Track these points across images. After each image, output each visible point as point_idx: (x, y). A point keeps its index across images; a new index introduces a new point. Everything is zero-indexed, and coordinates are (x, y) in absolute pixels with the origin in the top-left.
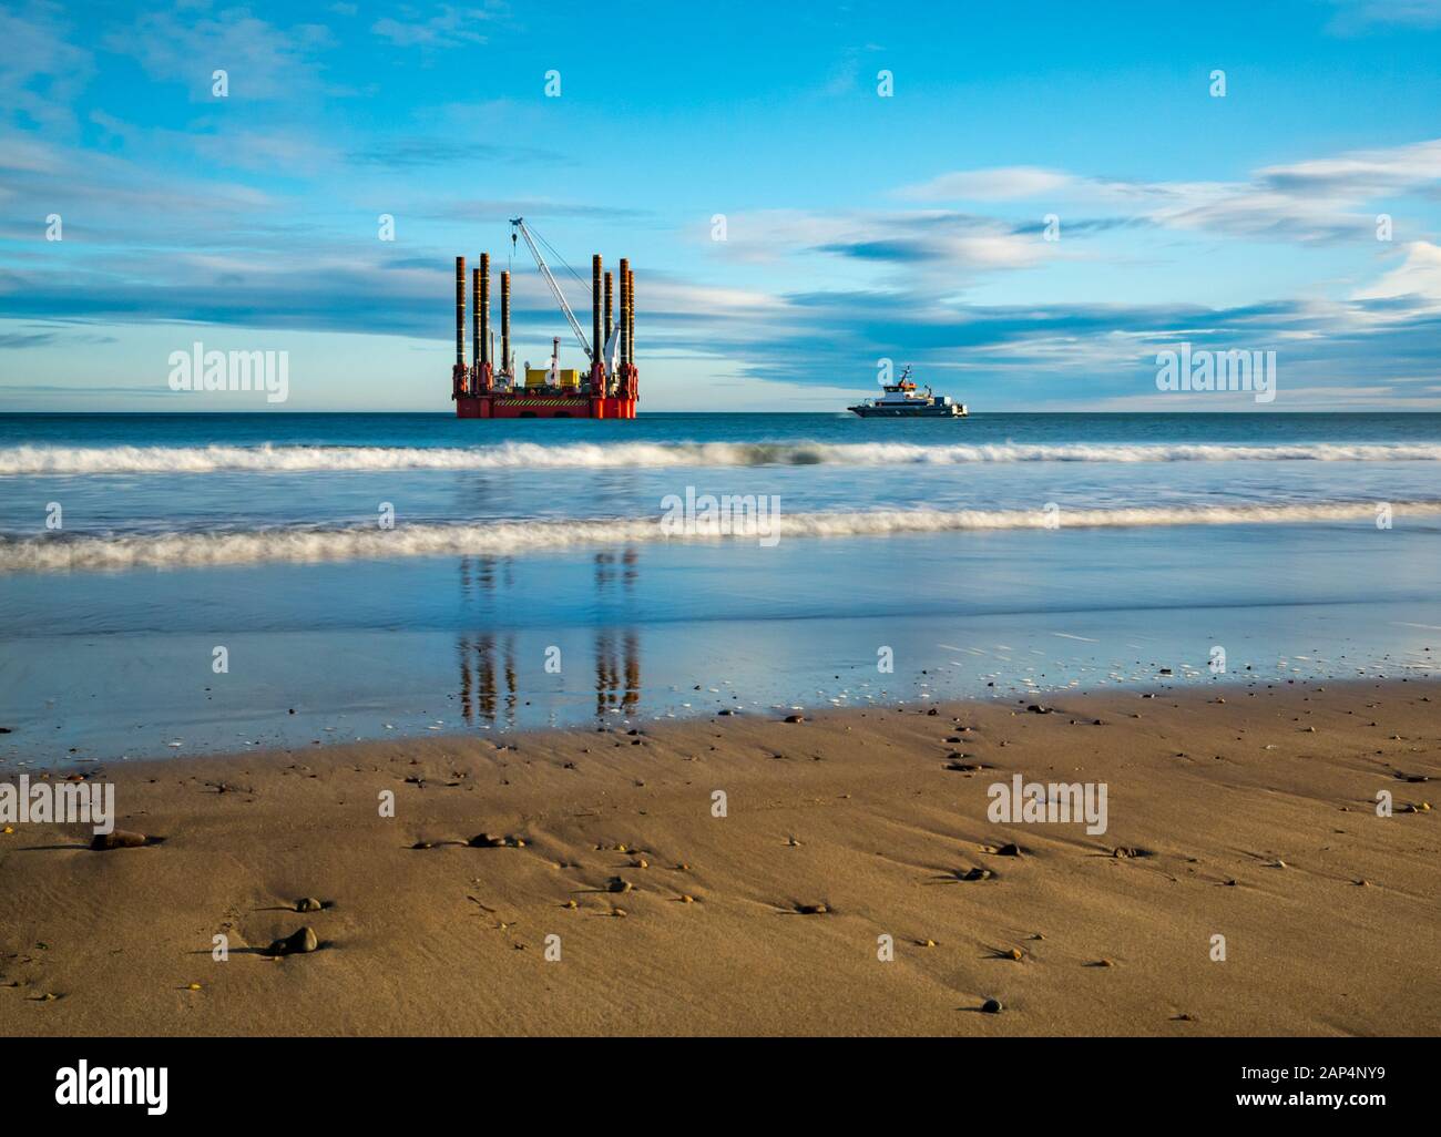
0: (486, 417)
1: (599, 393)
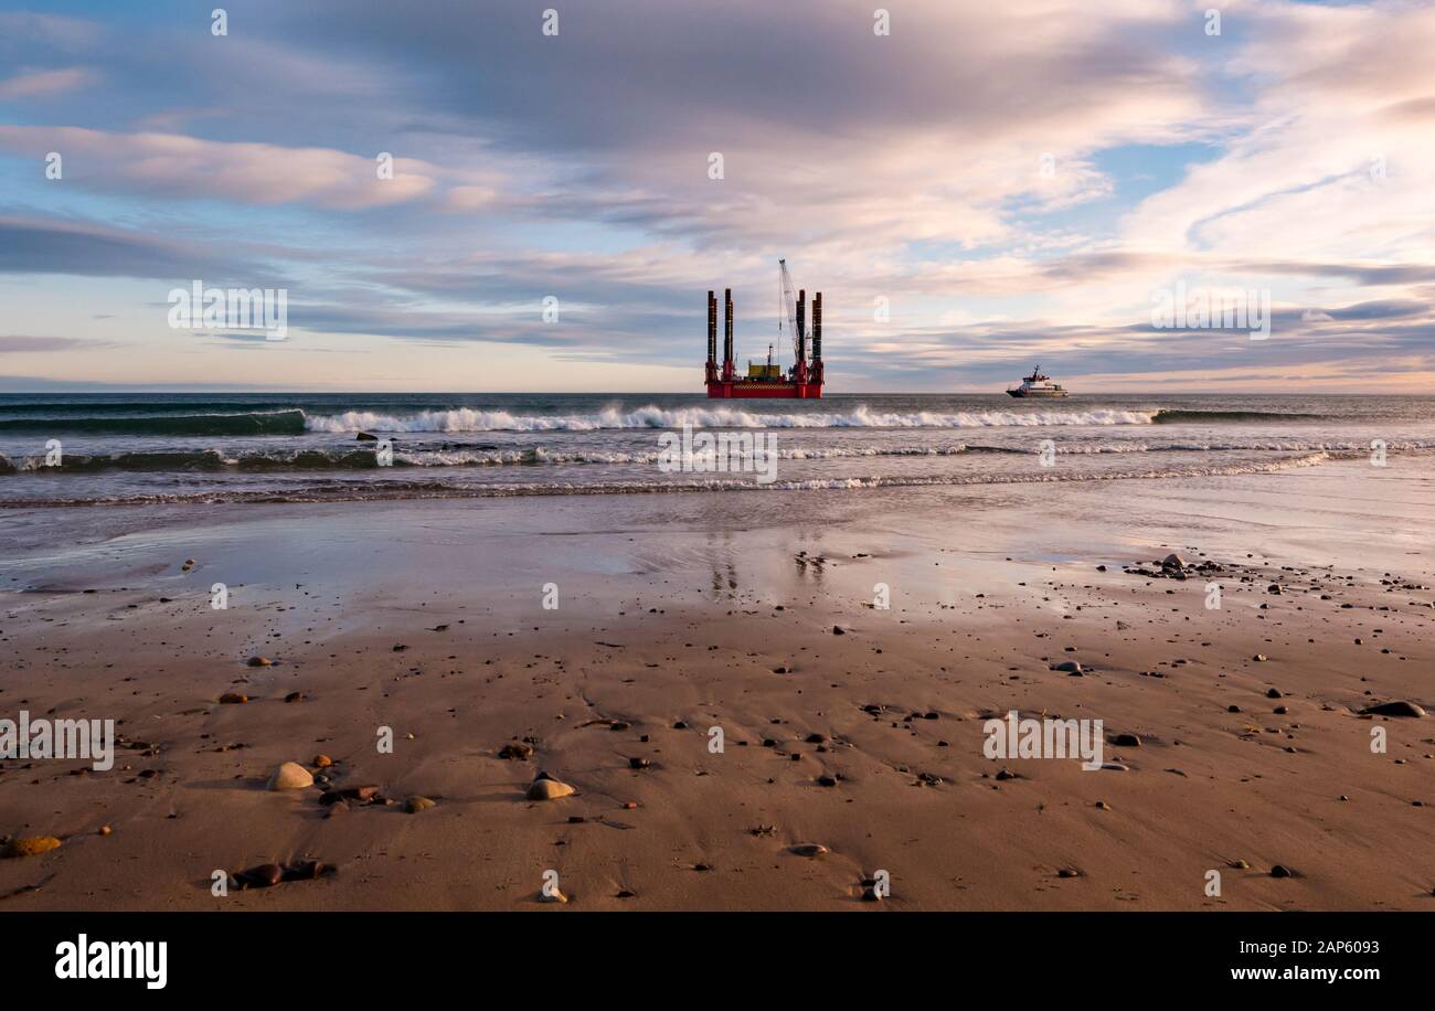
1: (803, 380)
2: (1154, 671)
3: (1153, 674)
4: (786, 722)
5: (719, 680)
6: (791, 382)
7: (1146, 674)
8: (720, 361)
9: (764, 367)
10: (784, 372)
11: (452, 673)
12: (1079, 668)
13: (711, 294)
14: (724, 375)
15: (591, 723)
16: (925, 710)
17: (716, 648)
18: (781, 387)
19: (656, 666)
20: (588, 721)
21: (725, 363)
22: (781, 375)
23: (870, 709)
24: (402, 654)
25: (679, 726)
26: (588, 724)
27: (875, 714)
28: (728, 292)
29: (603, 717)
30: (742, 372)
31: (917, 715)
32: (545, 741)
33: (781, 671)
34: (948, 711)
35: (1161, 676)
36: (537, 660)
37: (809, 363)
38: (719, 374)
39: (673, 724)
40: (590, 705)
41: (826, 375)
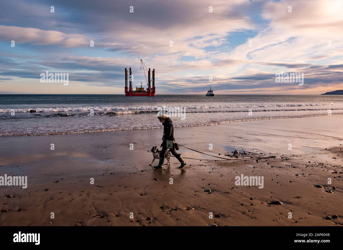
0: (131, 96)
1: (150, 92)
2: (227, 191)
3: (226, 193)
4: (142, 213)
5: (127, 199)
6: (147, 92)
7: (225, 193)
8: (128, 87)
9: (140, 88)
10: (145, 89)
11: (61, 199)
12: (210, 191)
13: (126, 69)
14: (130, 90)
15: (96, 216)
16: (174, 208)
17: (126, 187)
18: (145, 93)
19: (111, 194)
20: (95, 215)
21: (130, 87)
22: (144, 90)
23: (162, 208)
24: (47, 192)
25: (117, 216)
26: (95, 216)
27: (163, 209)
28: (130, 68)
29: (99, 213)
30: (134, 89)
31: (172, 209)
32: (85, 222)
33: (142, 195)
34: (180, 208)
35: (228, 193)
36: (82, 193)
37: (152, 87)
38: (128, 90)
39: (115, 215)
40: (96, 209)
41: (156, 90)
